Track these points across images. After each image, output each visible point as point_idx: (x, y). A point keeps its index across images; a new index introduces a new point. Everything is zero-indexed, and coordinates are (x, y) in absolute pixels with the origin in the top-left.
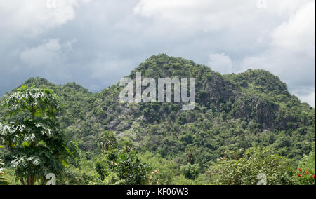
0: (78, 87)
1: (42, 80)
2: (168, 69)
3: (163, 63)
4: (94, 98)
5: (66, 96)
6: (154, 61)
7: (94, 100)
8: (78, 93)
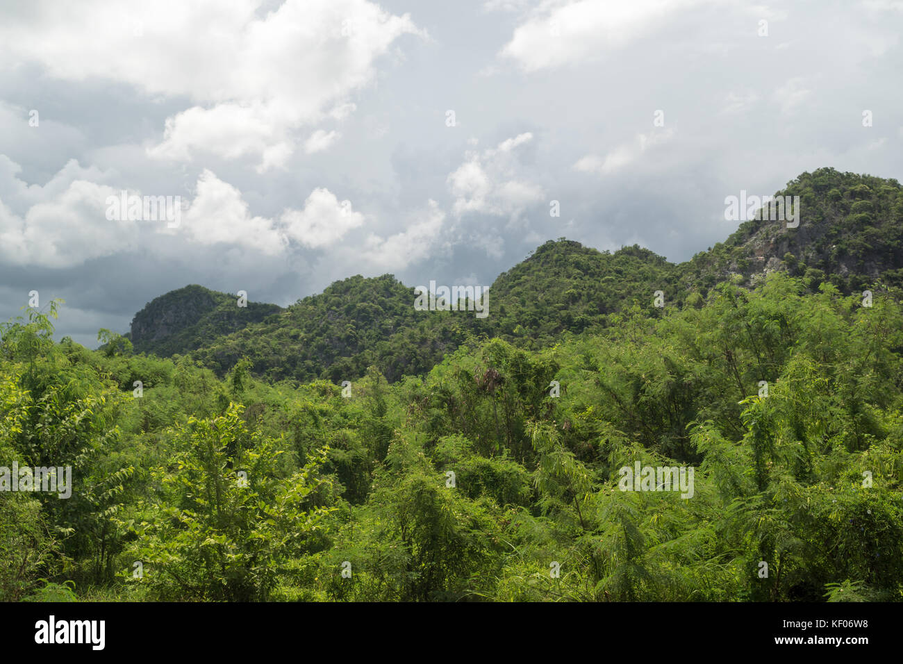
0: (645, 255)
1: (570, 243)
2: (837, 198)
3: (828, 187)
4: (678, 274)
5: (619, 272)
6: (806, 186)
7: (678, 278)
8: (646, 267)
